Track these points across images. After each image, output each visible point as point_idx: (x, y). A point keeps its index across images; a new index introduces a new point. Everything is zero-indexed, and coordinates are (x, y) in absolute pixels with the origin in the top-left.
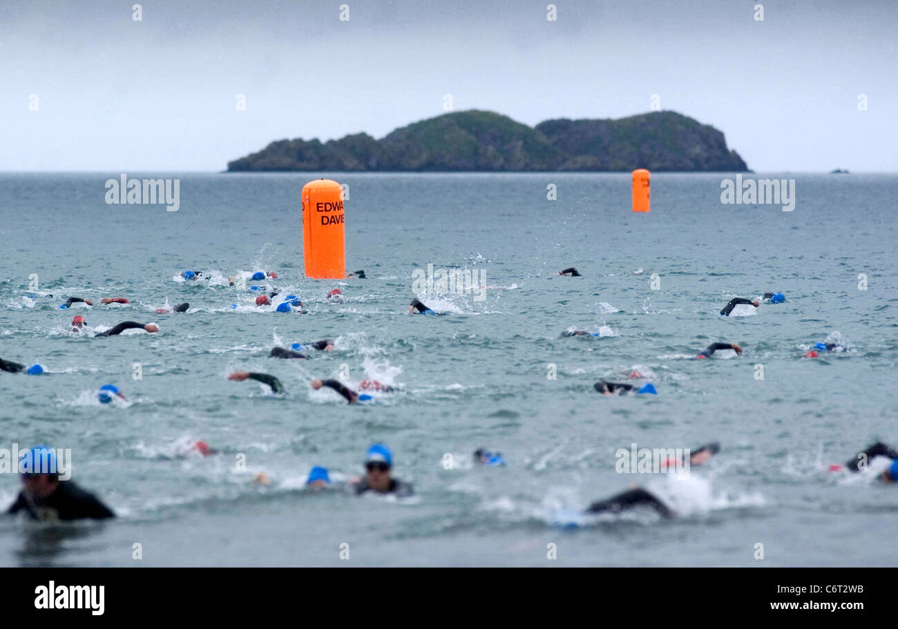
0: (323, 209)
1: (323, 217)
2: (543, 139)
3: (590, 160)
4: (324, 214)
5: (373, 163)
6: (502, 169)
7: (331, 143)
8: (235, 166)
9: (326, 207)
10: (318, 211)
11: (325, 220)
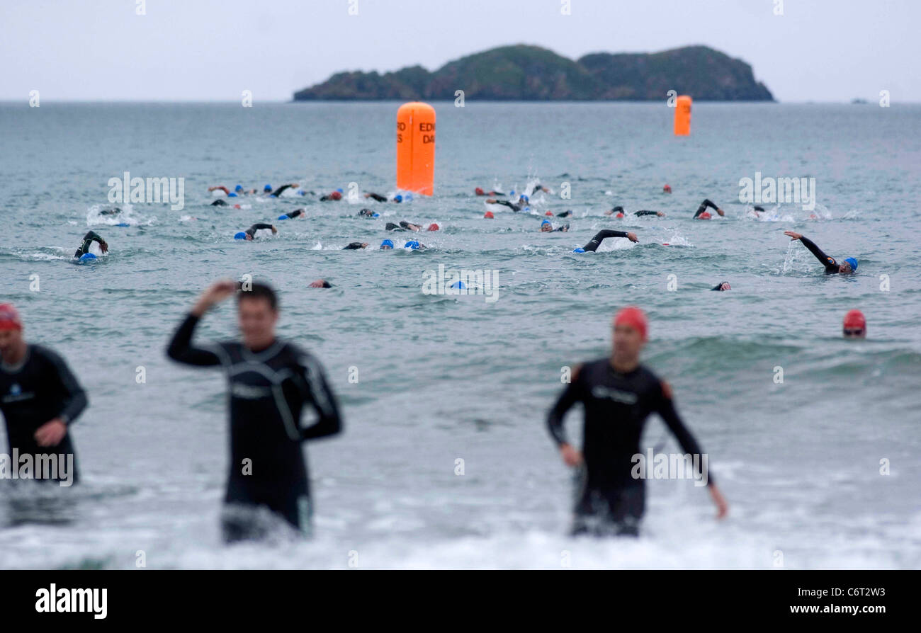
0: (425, 129)
1: (424, 137)
2: (584, 71)
3: (629, 90)
4: (426, 133)
5: (428, 93)
6: (547, 99)
7: (389, 75)
8: (302, 96)
9: (427, 127)
10: (421, 130)
11: (426, 139)
